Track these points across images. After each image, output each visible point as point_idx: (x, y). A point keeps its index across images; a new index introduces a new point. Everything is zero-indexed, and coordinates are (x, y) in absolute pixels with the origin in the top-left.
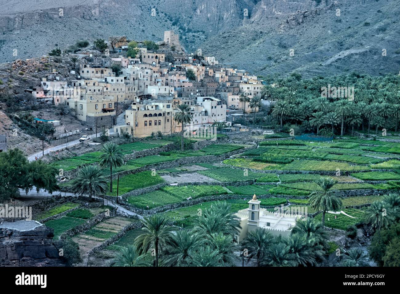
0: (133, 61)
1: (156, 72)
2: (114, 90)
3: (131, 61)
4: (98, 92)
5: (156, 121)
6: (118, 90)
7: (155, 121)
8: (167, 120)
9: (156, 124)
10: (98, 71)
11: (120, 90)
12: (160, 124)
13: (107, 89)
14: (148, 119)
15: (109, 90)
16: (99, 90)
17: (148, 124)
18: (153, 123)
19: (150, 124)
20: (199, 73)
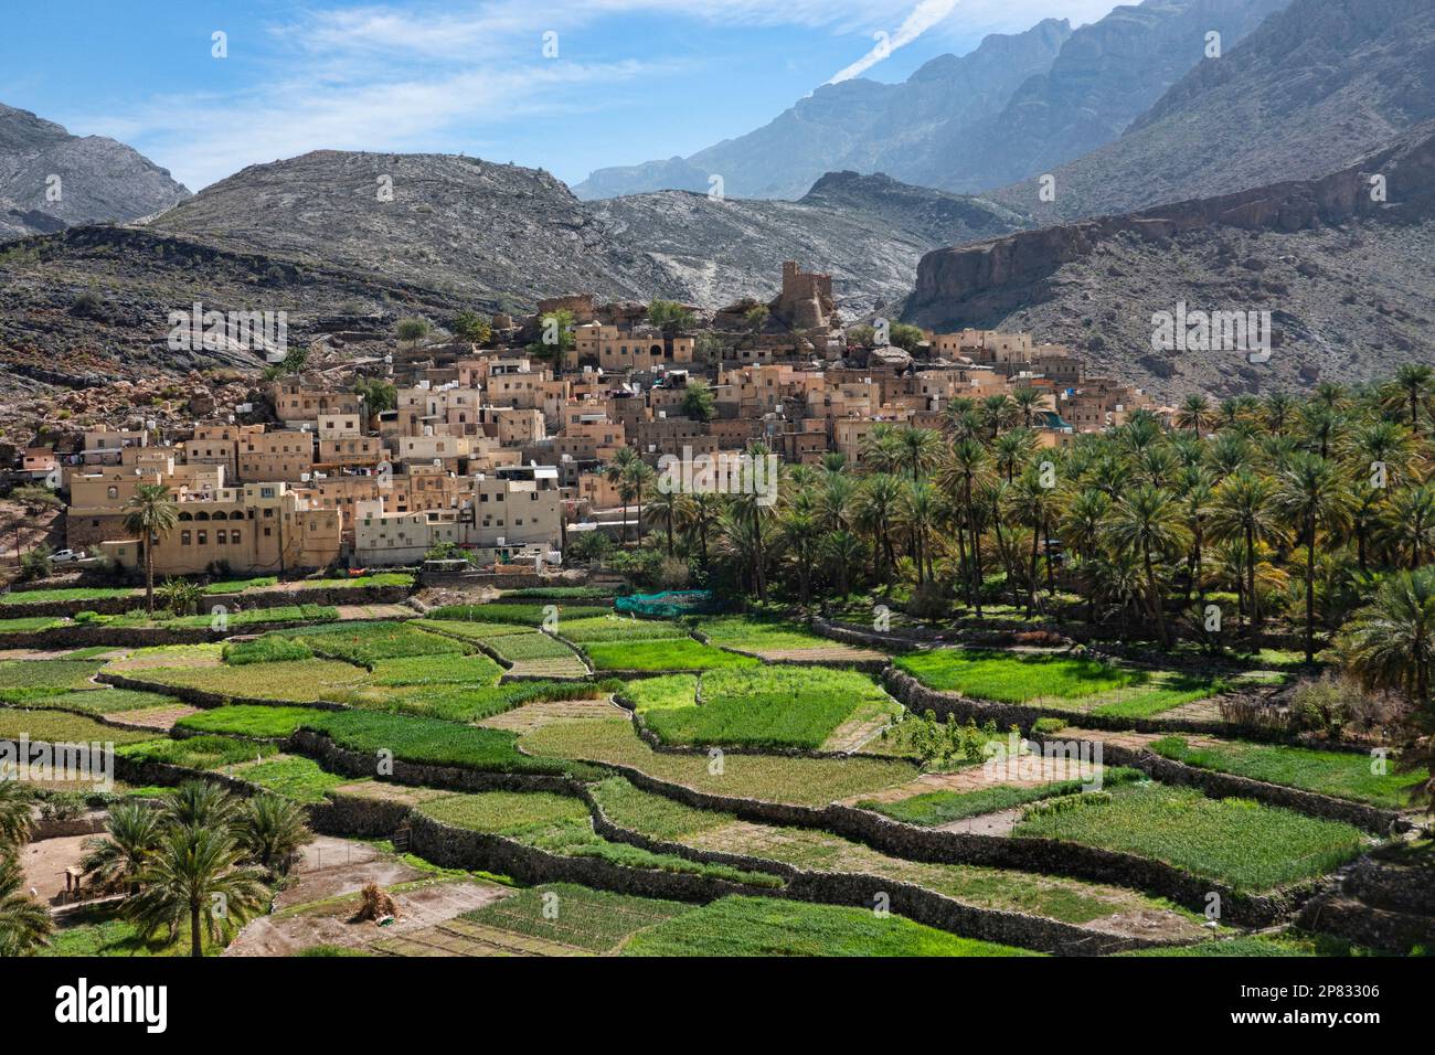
0: (502, 367)
1: (555, 396)
2: (273, 449)
3: (494, 368)
4: (219, 455)
5: (224, 531)
6: (286, 449)
7: (219, 532)
8: (262, 532)
9: (222, 540)
10: (311, 400)
11: (293, 450)
12: (236, 540)
13: (251, 448)
14: (194, 526)
15: (256, 450)
16: (223, 452)
17: (194, 540)
18: (212, 538)
19: (202, 541)
20: (753, 390)
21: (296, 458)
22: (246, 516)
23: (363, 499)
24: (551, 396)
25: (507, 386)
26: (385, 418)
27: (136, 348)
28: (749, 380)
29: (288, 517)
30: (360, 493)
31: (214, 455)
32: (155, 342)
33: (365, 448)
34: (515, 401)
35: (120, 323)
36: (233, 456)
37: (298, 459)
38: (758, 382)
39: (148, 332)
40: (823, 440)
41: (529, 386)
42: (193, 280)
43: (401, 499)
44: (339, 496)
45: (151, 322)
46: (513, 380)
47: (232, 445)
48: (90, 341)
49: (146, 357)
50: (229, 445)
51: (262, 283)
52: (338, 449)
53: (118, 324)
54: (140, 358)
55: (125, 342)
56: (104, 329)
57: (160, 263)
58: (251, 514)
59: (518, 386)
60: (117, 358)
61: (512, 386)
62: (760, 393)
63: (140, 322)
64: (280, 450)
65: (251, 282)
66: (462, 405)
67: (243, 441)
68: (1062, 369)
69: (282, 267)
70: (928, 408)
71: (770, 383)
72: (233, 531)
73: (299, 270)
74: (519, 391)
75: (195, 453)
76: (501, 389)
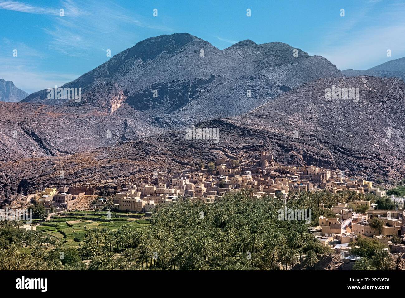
5: (128, 204)
8: (132, 205)
12: (129, 206)
17: (124, 205)
22: (131, 202)
27: (198, 154)
32: (203, 153)
35: (198, 149)
39: (202, 151)
42: (228, 134)
45: (204, 148)
48: (190, 153)
49: (199, 157)
50: (143, 189)
51: (242, 135)
53: (197, 149)
54: (198, 157)
55: (197, 153)
56: (193, 150)
57: (224, 129)
60: (193, 157)
63: (202, 148)
65: (240, 135)
69: (247, 130)
73: (251, 131)
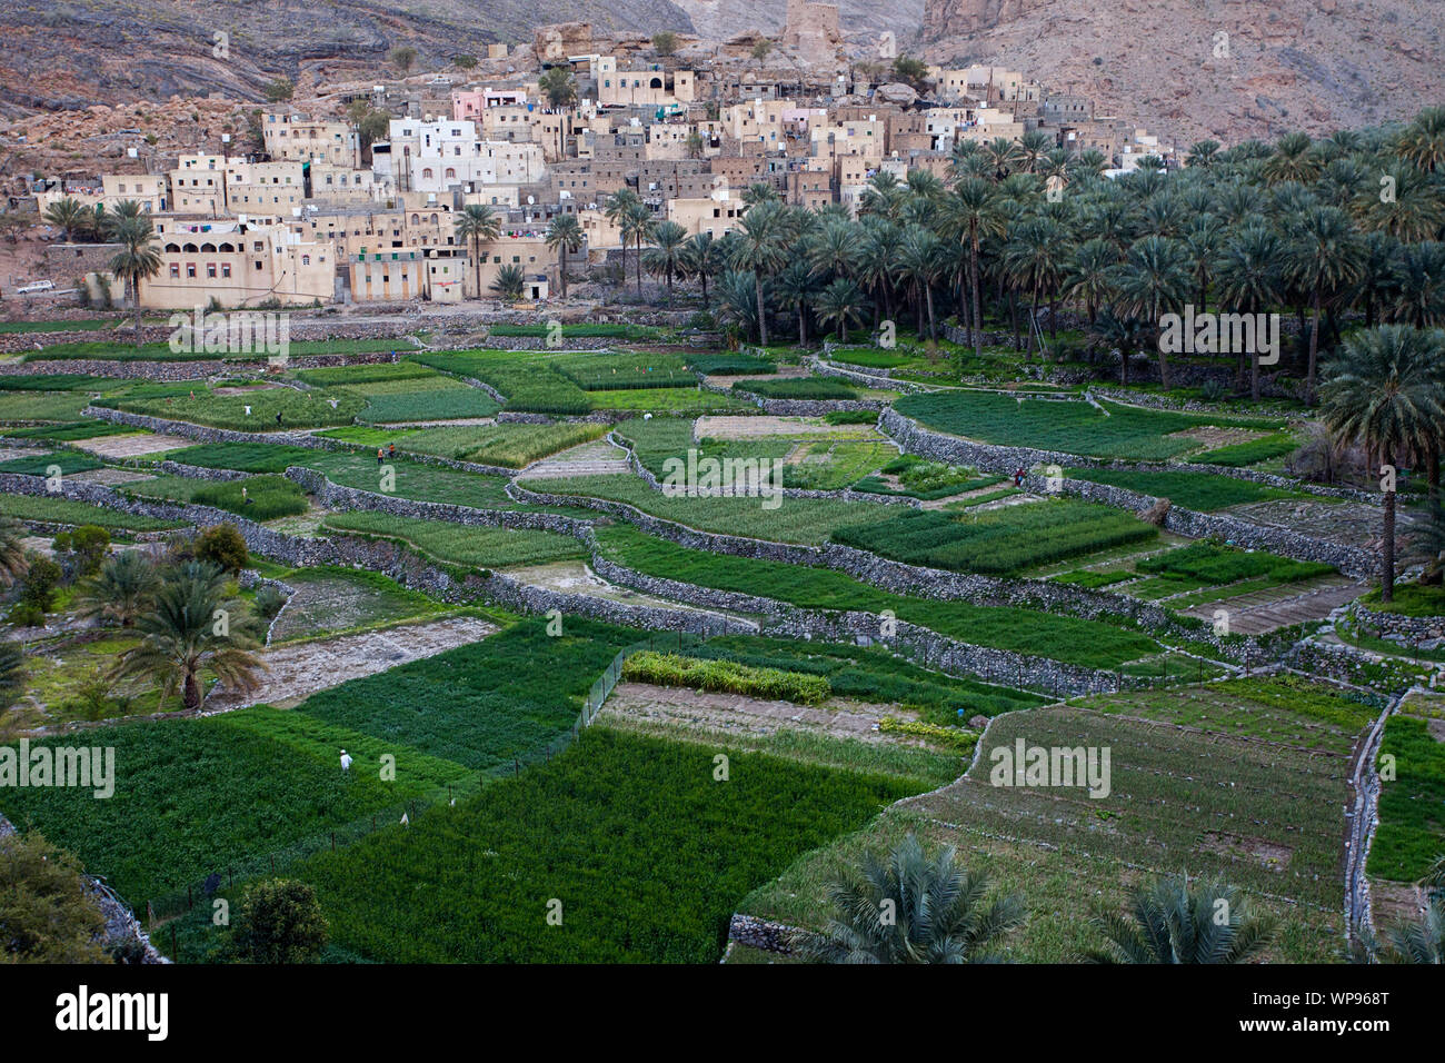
0: (498, 99)
2: (263, 181)
3: (490, 100)
6: (276, 180)
7: (209, 265)
9: (212, 273)
10: (300, 131)
11: (282, 181)
13: (239, 178)
14: (182, 258)
15: (246, 180)
16: (210, 182)
17: (184, 273)
18: (202, 271)
19: (192, 273)
20: (754, 127)
21: (287, 190)
22: (237, 248)
23: (357, 233)
24: (549, 130)
25: (503, 119)
26: (379, 150)
28: (752, 115)
29: (279, 250)
30: (354, 229)
31: (200, 186)
33: (358, 180)
34: (512, 134)
36: (221, 187)
37: (289, 192)
38: (760, 118)
40: (826, 179)
41: (526, 119)
43: (396, 233)
44: (332, 230)
46: (510, 112)
47: (220, 175)
50: (216, 177)
52: (329, 180)
58: (241, 248)
59: (515, 119)
61: (508, 119)
62: (762, 129)
64: (270, 181)
66: (456, 138)
67: (231, 171)
68: (1071, 107)
70: (933, 147)
71: (773, 118)
72: (223, 265)
74: (517, 123)
75: (181, 183)
76: (498, 122)
